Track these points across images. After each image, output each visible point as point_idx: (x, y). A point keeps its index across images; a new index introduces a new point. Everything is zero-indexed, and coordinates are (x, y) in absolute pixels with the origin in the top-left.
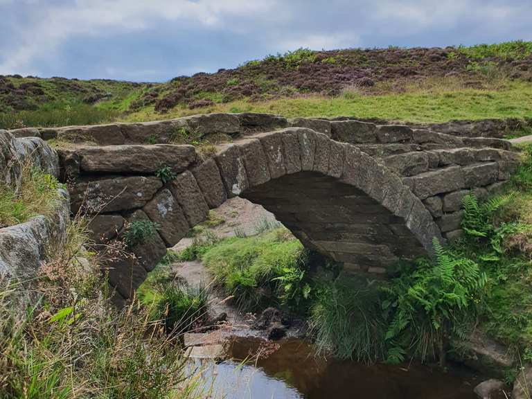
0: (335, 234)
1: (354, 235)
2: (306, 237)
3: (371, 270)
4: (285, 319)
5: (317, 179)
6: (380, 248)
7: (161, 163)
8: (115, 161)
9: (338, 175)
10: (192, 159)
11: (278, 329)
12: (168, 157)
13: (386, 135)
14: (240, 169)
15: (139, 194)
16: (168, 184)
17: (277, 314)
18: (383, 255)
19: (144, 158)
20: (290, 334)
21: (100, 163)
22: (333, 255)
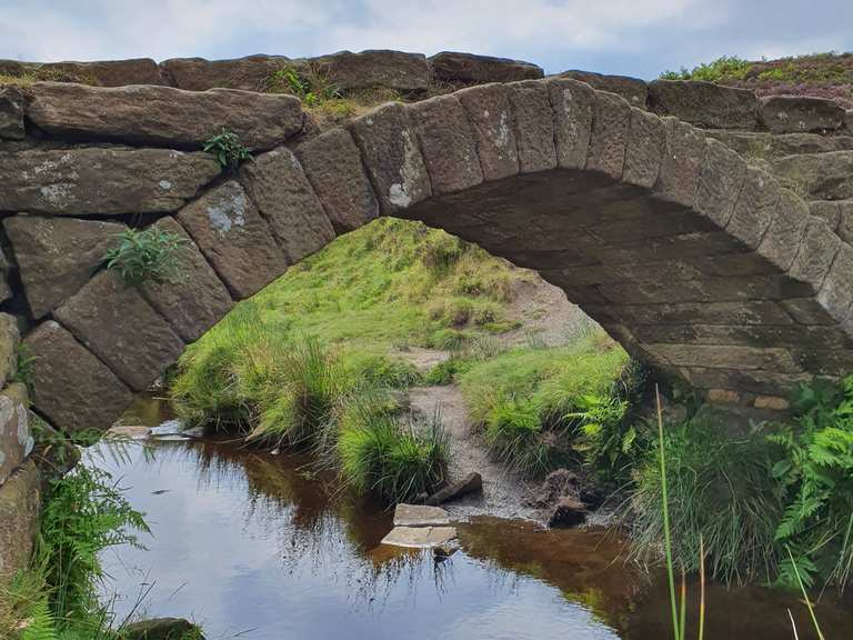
0: (681, 326)
1: (718, 328)
2: (631, 337)
3: (761, 402)
4: (588, 493)
5: (603, 192)
6: (772, 355)
7: (216, 125)
8: (105, 110)
9: (647, 182)
10: (291, 123)
11: (570, 509)
12: (232, 112)
13: (780, 115)
14: (408, 155)
15: (165, 184)
16: (233, 169)
17: (573, 481)
18: (781, 369)
19: (174, 112)
20: (594, 519)
21: (73, 112)
22: (686, 373)
